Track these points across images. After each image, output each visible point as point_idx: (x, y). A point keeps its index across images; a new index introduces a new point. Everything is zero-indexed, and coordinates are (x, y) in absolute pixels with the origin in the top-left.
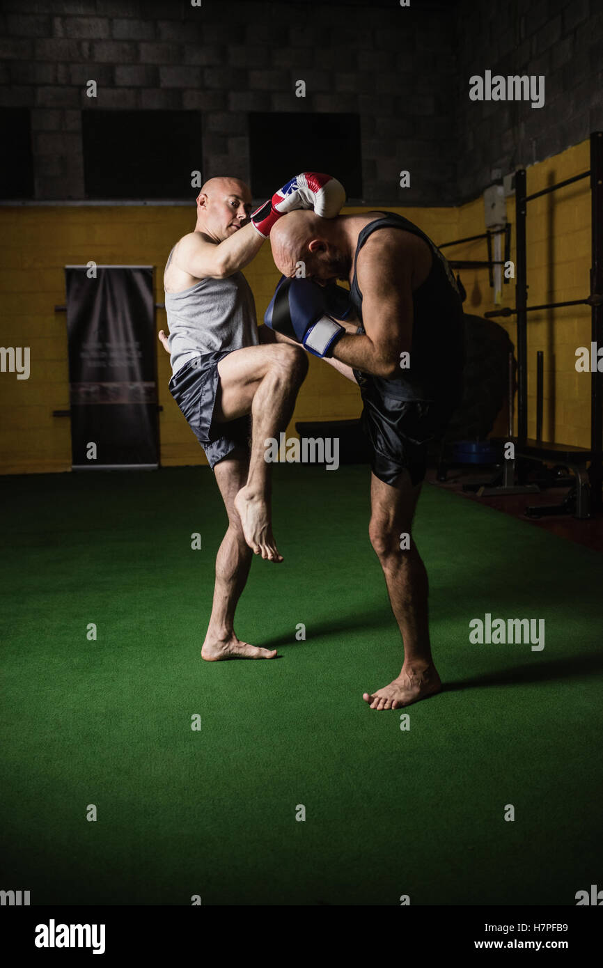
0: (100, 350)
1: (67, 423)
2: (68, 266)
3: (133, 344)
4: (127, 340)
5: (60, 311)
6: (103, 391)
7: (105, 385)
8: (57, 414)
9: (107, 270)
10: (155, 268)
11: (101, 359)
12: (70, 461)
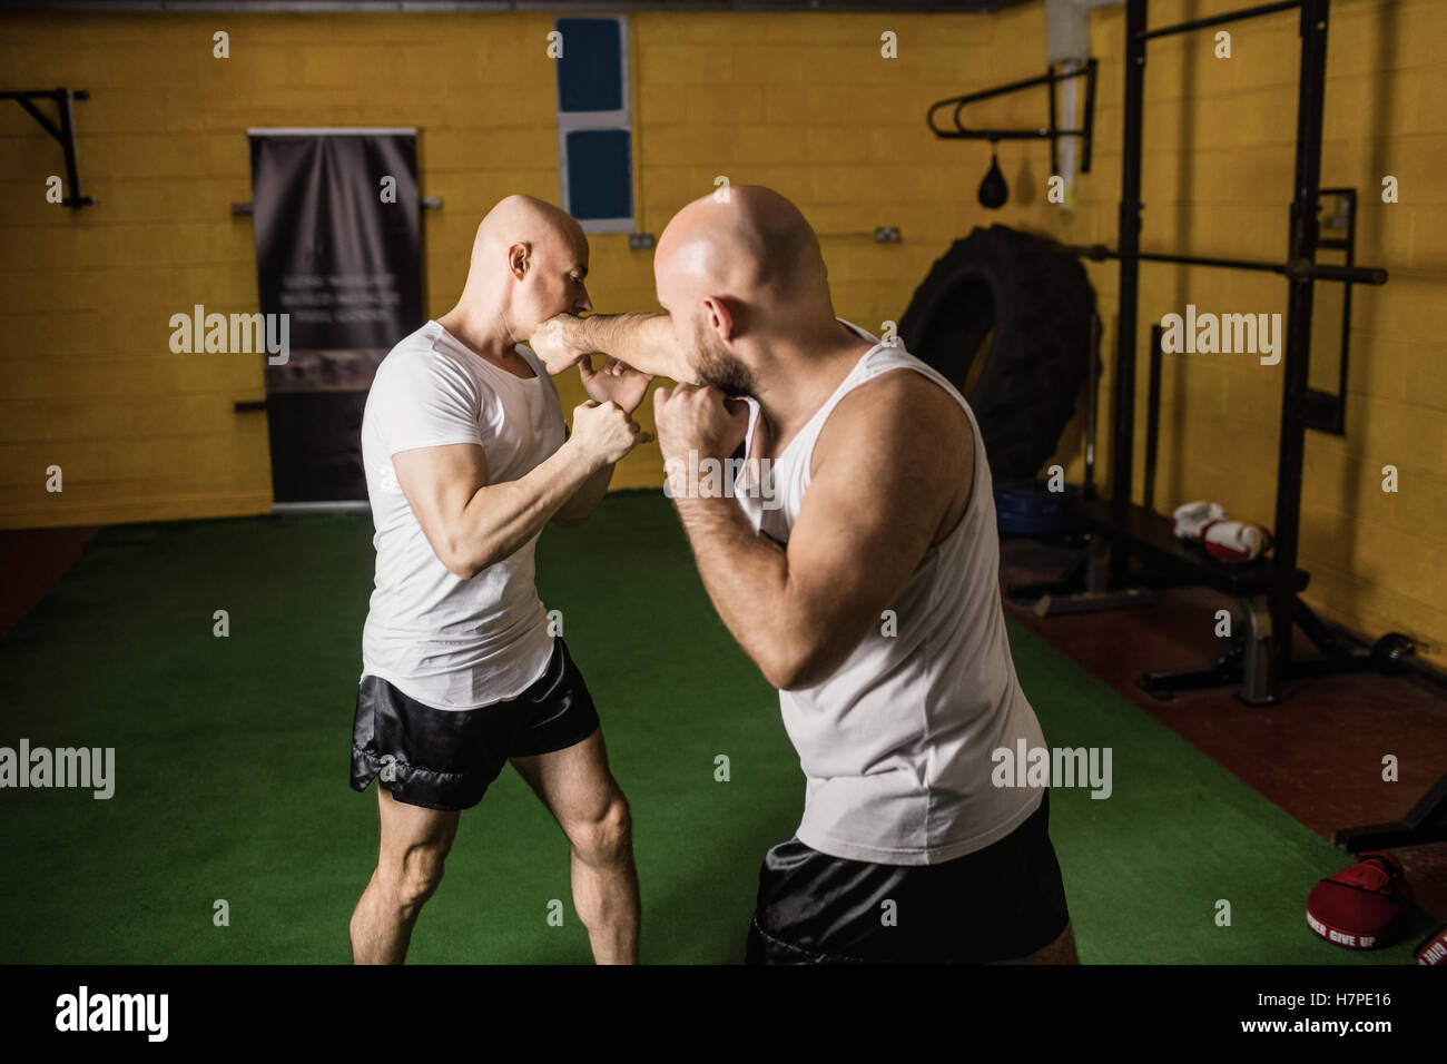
0: (317, 291)
1: (261, 423)
2: (254, 131)
3: (383, 279)
4: (369, 269)
5: (242, 213)
6: (328, 367)
7: (331, 355)
8: (242, 408)
9: (329, 138)
10: (421, 130)
11: (320, 308)
12: (268, 493)
